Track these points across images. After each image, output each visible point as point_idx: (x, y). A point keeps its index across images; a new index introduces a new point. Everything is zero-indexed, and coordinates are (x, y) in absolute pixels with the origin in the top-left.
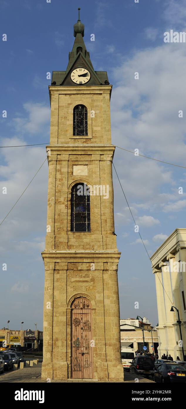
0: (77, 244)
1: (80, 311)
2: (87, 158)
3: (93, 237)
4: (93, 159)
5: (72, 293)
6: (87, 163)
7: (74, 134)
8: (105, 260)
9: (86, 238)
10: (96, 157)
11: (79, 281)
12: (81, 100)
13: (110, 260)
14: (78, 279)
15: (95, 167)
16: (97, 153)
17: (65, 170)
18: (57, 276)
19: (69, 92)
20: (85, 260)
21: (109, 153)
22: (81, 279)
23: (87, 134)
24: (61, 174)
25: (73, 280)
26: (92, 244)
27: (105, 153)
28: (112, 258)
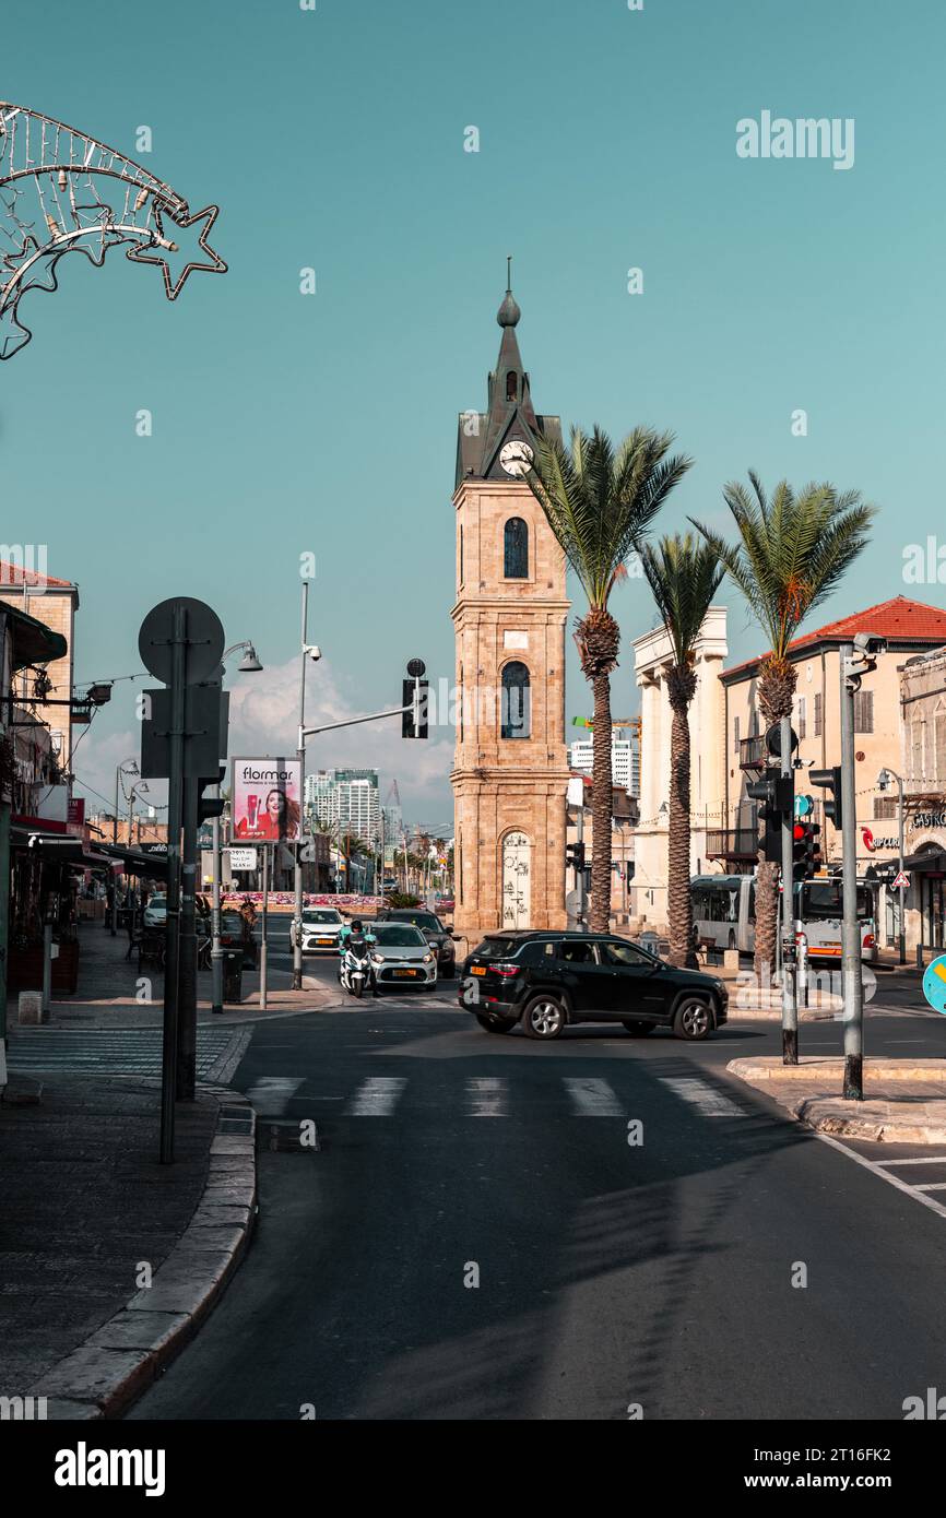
0: (511, 757)
1: (514, 848)
2: (527, 619)
3: (535, 746)
4: (536, 621)
5: (503, 824)
6: (526, 627)
7: (506, 576)
8: (551, 782)
9: (526, 749)
10: (540, 617)
11: (513, 810)
12: (517, 508)
13: (558, 781)
14: (512, 807)
15: (539, 636)
16: (543, 611)
17: (492, 639)
18: (483, 802)
19: (497, 492)
20: (522, 782)
21: (561, 611)
22: (517, 807)
23: (526, 576)
24: (487, 645)
25: (505, 807)
26: (531, 757)
27: (556, 611)
28: (560, 778)
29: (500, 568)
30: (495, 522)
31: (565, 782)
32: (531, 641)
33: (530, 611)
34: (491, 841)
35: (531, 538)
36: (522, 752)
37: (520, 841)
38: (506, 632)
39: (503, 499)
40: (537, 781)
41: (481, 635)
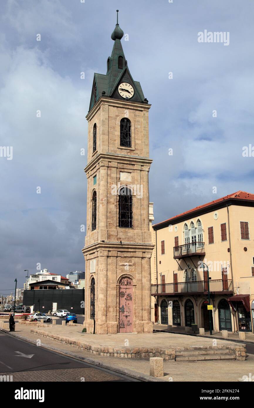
29: (118, 141)
30: (116, 119)
31: (151, 251)
32: (133, 178)
33: (133, 163)
34: (113, 283)
35: (132, 128)
36: (129, 234)
37: (127, 283)
38: (121, 173)
39: (119, 109)
40: (137, 250)
41: (109, 173)
